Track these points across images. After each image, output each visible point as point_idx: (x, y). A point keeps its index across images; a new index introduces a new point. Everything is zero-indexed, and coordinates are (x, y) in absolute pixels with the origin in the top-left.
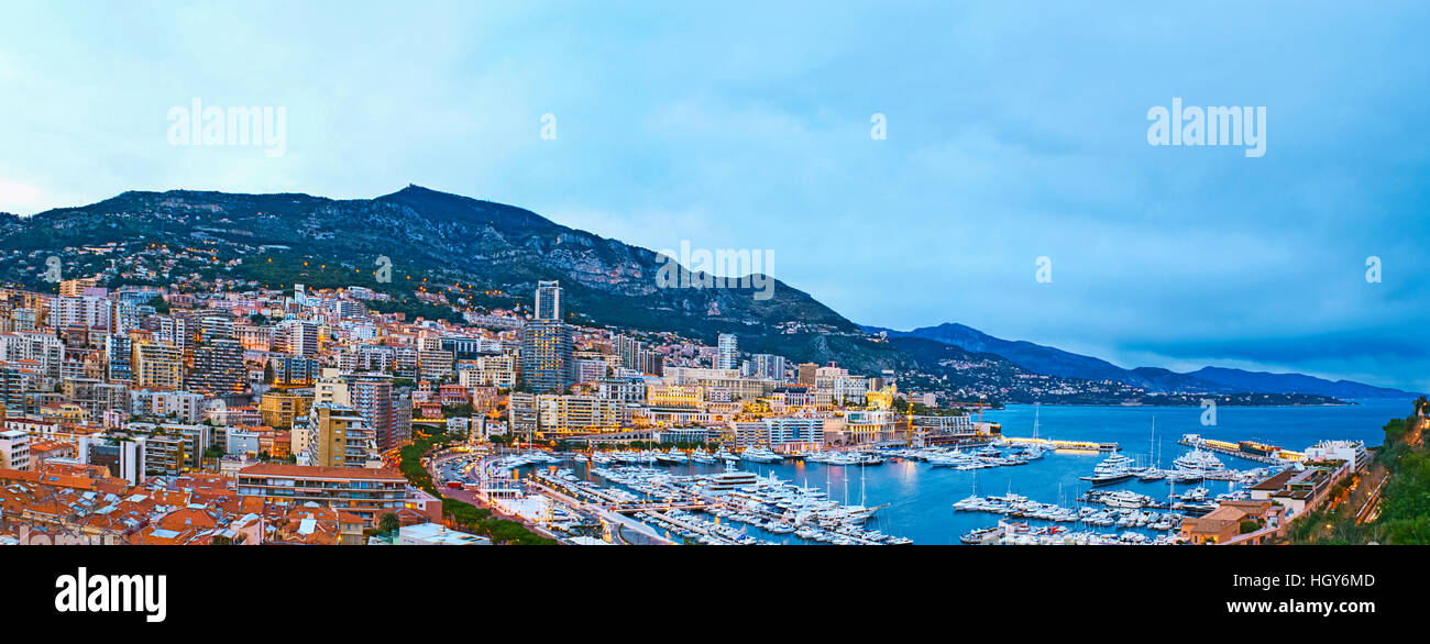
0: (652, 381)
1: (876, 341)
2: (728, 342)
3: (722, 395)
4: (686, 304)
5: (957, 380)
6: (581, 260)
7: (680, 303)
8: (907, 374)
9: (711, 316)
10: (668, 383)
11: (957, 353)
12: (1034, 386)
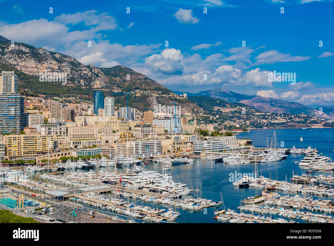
0: (69, 124)
1: (182, 98)
2: (109, 101)
3: (108, 130)
4: (82, 82)
5: (224, 118)
6: (23, 59)
7: (79, 82)
8: (198, 115)
9: (96, 88)
10: (79, 125)
11: (223, 104)
12: (263, 118)
